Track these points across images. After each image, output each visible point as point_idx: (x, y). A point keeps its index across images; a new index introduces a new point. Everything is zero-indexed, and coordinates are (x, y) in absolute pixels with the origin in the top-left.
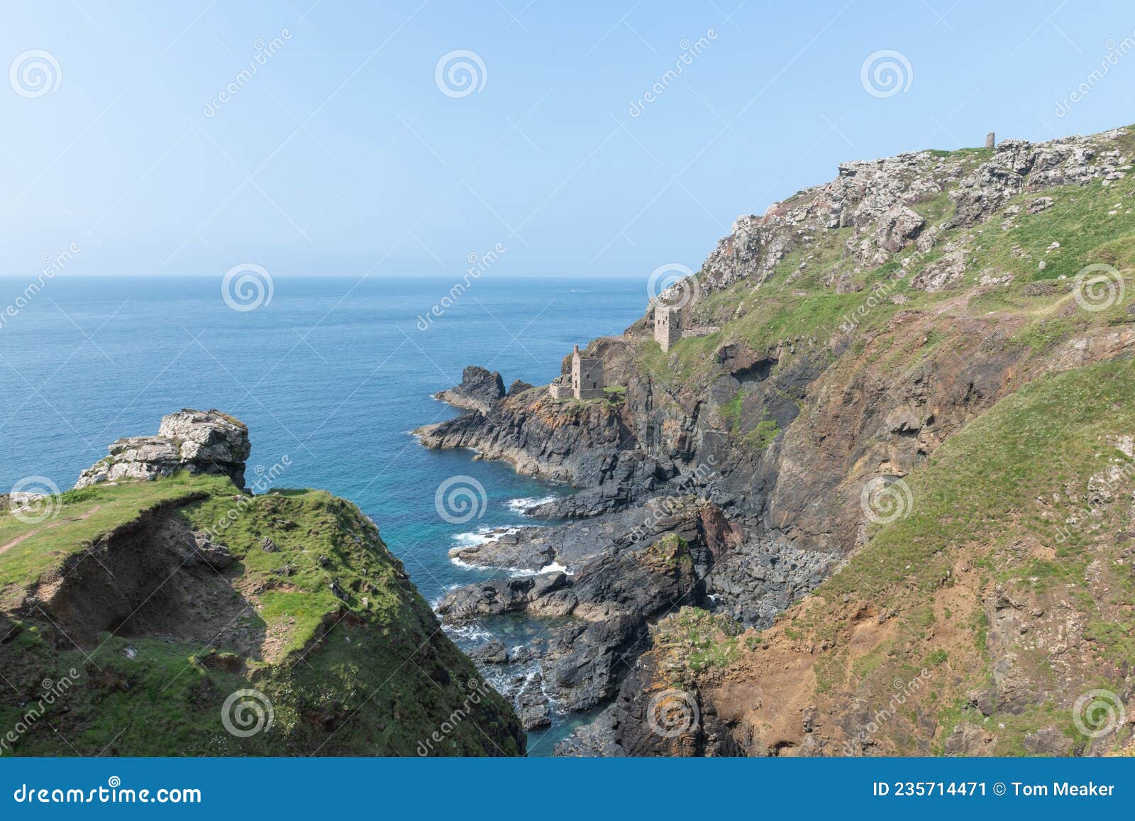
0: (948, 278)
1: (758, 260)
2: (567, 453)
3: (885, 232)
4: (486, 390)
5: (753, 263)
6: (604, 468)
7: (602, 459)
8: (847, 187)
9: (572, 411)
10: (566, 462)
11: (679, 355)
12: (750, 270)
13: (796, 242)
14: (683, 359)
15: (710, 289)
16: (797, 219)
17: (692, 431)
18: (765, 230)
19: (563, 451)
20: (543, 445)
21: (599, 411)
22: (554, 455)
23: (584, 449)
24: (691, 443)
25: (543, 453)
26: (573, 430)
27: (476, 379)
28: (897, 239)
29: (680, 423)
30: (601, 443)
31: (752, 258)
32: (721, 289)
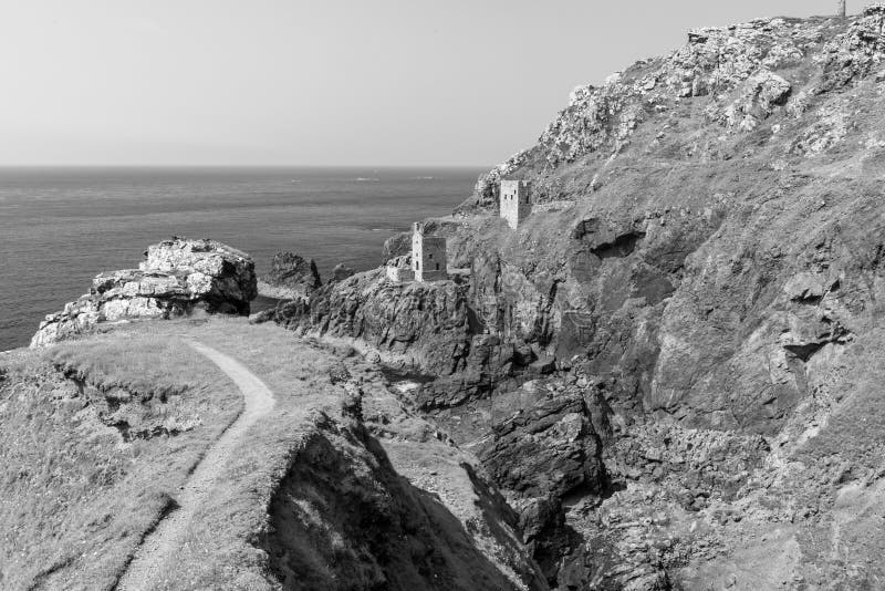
0: (829, 142)
1: (608, 131)
2: (411, 340)
3: (751, 99)
4: (300, 278)
5: (603, 133)
6: (456, 354)
7: (453, 345)
8: (698, 54)
9: (416, 294)
10: (411, 350)
11: (531, 231)
12: (601, 142)
13: (649, 112)
14: (536, 235)
15: (557, 161)
16: (646, 87)
17: (548, 312)
18: (613, 99)
19: (407, 338)
20: (385, 332)
21: (445, 294)
22: (398, 344)
23: (431, 335)
24: (547, 325)
25: (385, 340)
26: (417, 315)
27: (289, 267)
28: (764, 105)
29: (536, 304)
30: (449, 329)
31: (602, 128)
32: (569, 161)
